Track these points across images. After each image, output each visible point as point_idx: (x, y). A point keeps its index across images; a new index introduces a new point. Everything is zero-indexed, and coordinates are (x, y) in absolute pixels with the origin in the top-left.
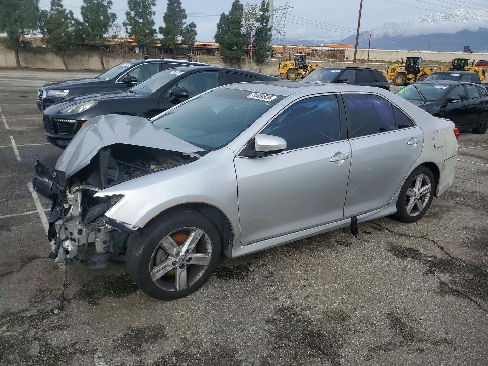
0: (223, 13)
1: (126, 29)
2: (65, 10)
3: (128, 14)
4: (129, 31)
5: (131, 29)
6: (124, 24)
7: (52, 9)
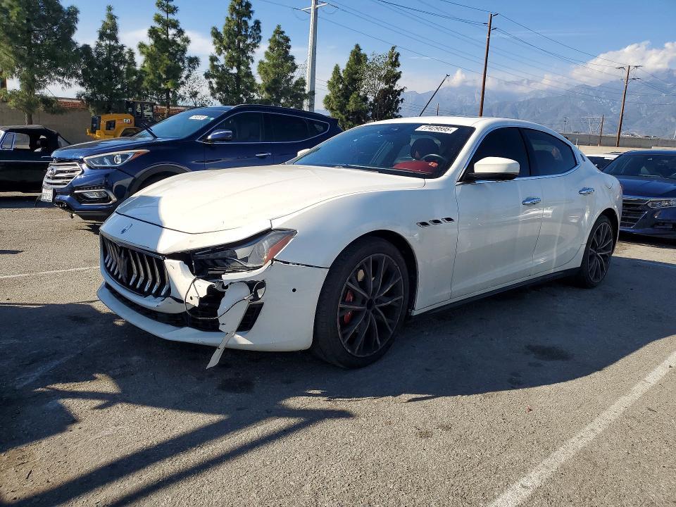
0: (337, 65)
1: (210, 83)
2: (122, 47)
3: (213, 59)
4: (215, 86)
5: (217, 83)
6: (207, 76)
7: (99, 45)
